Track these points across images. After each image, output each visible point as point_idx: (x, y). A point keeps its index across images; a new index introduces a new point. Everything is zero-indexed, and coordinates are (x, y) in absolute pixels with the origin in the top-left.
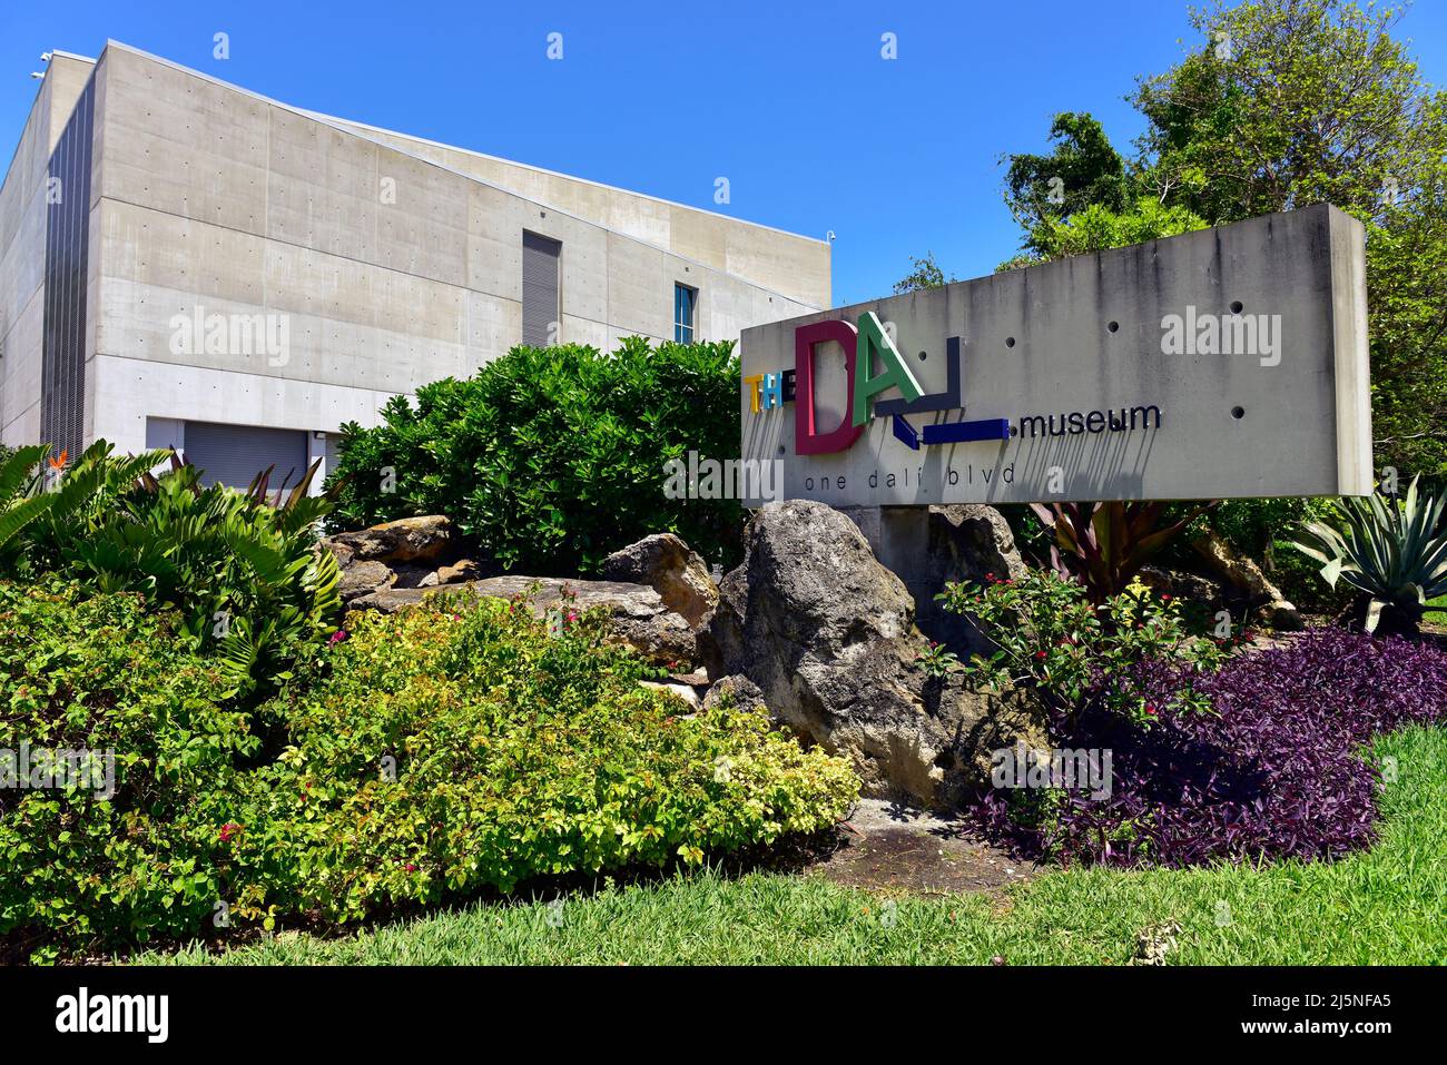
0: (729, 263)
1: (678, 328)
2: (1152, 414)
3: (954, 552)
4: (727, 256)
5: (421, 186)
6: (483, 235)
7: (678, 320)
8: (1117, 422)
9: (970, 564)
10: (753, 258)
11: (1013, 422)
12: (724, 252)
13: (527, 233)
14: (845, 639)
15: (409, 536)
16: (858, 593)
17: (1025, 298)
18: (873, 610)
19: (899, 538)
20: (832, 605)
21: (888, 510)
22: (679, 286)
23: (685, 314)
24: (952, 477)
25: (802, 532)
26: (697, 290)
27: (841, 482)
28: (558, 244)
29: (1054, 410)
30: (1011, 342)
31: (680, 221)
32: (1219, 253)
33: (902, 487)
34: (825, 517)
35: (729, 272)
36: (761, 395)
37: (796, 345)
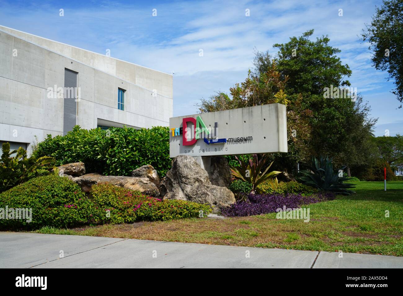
0: (136, 81)
1: (119, 104)
2: (251, 138)
3: (216, 166)
4: (136, 78)
5: (29, 52)
6: (51, 70)
7: (119, 101)
8: (245, 139)
9: (219, 168)
10: (145, 79)
11: (227, 139)
12: (135, 77)
13: (66, 69)
14: (195, 182)
15: (74, 168)
16: (197, 173)
17: (229, 116)
18: (200, 176)
19: (205, 163)
20: (192, 175)
21: (203, 157)
22: (119, 89)
23: (121, 99)
24: (216, 150)
25: (185, 161)
26: (126, 90)
27: (193, 151)
28: (77, 73)
29: (235, 137)
30: (227, 124)
31: (119, 65)
32: (262, 110)
33: (205, 152)
34: (190, 158)
35: (137, 84)
36: (175, 132)
37: (183, 122)
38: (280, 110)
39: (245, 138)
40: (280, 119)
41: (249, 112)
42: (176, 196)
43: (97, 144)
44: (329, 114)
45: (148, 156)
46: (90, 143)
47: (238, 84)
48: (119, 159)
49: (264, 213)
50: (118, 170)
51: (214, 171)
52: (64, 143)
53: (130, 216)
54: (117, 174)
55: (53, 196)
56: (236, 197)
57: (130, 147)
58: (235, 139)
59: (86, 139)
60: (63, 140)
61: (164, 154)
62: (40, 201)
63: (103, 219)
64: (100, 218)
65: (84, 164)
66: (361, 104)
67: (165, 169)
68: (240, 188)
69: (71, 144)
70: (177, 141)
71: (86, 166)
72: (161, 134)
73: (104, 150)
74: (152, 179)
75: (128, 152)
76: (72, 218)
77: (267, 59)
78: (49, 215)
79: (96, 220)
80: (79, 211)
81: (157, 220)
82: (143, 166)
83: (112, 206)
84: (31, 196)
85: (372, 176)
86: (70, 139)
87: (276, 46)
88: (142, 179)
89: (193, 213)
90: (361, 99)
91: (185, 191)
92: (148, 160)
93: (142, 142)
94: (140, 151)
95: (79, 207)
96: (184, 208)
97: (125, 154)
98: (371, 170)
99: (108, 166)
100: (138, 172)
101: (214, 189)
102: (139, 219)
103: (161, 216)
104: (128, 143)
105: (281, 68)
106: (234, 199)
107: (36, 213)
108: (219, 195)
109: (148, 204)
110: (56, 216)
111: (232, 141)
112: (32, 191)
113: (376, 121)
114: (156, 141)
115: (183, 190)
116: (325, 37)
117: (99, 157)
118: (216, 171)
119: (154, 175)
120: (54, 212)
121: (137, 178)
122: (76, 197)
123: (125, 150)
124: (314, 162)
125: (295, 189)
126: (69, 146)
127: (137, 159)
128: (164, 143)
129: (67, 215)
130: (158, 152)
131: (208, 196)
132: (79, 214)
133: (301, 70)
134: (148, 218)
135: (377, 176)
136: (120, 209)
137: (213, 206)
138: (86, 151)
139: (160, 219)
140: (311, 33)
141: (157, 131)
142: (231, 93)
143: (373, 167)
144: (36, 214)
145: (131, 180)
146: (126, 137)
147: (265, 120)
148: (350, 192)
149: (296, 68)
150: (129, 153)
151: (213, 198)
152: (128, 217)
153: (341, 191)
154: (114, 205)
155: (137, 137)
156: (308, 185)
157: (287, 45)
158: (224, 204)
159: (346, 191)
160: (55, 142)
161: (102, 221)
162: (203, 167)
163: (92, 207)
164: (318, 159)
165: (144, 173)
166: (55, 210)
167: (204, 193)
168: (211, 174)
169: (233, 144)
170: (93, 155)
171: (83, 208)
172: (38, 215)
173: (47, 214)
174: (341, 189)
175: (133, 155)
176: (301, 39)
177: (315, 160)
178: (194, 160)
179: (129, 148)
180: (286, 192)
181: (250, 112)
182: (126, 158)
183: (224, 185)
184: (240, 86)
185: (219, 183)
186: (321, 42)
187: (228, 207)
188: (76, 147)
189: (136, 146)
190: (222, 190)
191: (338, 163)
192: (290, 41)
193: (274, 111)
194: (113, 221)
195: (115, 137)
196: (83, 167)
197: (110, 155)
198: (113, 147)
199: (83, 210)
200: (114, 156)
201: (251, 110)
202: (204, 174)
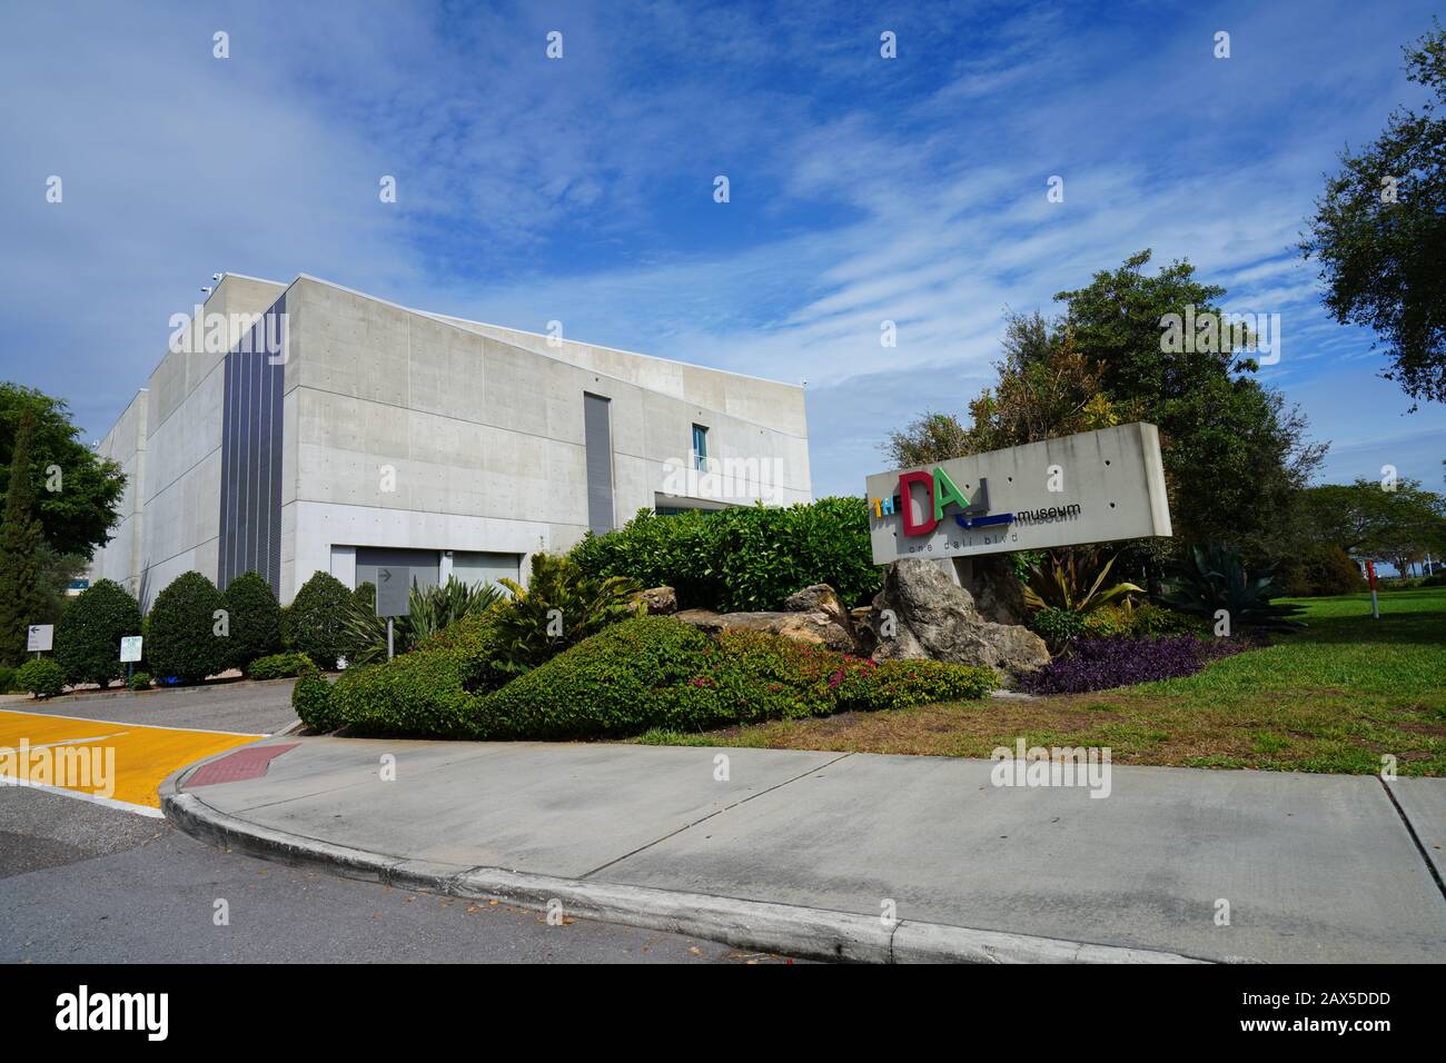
0: (728, 407)
1: (696, 458)
2: (1076, 508)
3: (987, 578)
4: (727, 401)
5: (513, 364)
6: (557, 398)
8: (1062, 512)
9: (994, 582)
10: (746, 400)
11: (1015, 515)
12: (724, 398)
13: (586, 394)
14: (946, 618)
15: (656, 599)
16: (949, 596)
17: (1015, 460)
18: (956, 604)
19: (961, 573)
20: (937, 602)
21: (955, 559)
22: (695, 426)
23: (700, 446)
24: (987, 541)
25: (918, 571)
26: (707, 428)
27: (930, 548)
28: (609, 400)
29: (1034, 508)
30: (1010, 479)
31: (690, 377)
32: (1098, 442)
33: (962, 547)
34: (928, 563)
35: (728, 413)
36: (882, 508)
37: (900, 483)
38: (1145, 439)
39: (1061, 509)
40: (1148, 460)
41: (1065, 449)
42: (903, 650)
43: (700, 544)
44: (1213, 440)
45: (816, 564)
46: (682, 544)
47: (989, 390)
48: (752, 574)
49: (1127, 683)
50: (752, 599)
51: (982, 589)
52: (625, 547)
53: (822, 700)
54: (749, 608)
55: (662, 663)
56: (1050, 648)
57: (776, 546)
58: (1035, 513)
59: (672, 537)
60: (621, 541)
61: (849, 558)
62: (636, 674)
63: (766, 708)
64: (762, 708)
65: (673, 589)
66: (1280, 413)
67: (852, 592)
68: (1059, 626)
69: (639, 549)
70: (887, 526)
71: (677, 593)
72: (838, 515)
73: (716, 559)
74: (833, 616)
75: (771, 557)
76: (706, 709)
77: (1038, 329)
78: (659, 705)
79: (754, 711)
80: (717, 693)
81: (882, 707)
82: (810, 587)
83: (777, 678)
84: (618, 663)
85: (1302, 585)
86: (637, 540)
87: (1062, 296)
88: (814, 616)
89: (960, 689)
90: (1281, 399)
91: (923, 640)
92: (815, 572)
93: (800, 534)
94: (796, 554)
95: (718, 685)
96: (939, 679)
97: (765, 562)
98: (1300, 570)
99: (730, 591)
100: (799, 601)
101: (995, 631)
102: (843, 707)
103: (891, 699)
104: (770, 539)
105: (1081, 345)
106: (1047, 653)
107: (631, 700)
108: (1008, 645)
109: (858, 671)
110: (673, 704)
111: (1026, 518)
112: (617, 653)
113: (1324, 449)
114: (829, 530)
115: (918, 638)
116: (1180, 264)
117: (707, 572)
118: (987, 590)
119: (834, 606)
120: (669, 697)
121: (803, 615)
122: (707, 662)
123: (764, 553)
124: (1194, 557)
125: (1156, 623)
126: (635, 552)
127: (792, 571)
128: (846, 534)
129: (697, 702)
130: (837, 554)
131: (981, 649)
132: (719, 698)
133: (1130, 346)
134: (862, 705)
135: (1316, 585)
136: (797, 686)
137: (997, 670)
138: (676, 562)
139: (887, 704)
140: (1144, 258)
141: (828, 508)
142: (971, 411)
143: (1304, 563)
144: (631, 703)
145: (793, 619)
146: (764, 526)
147: (1108, 463)
148: (1296, 625)
149: (1118, 341)
150: (774, 559)
151: (994, 651)
152: (818, 702)
153: (1275, 623)
154: (783, 677)
155: (789, 525)
156: (1186, 612)
157: (1086, 292)
158: (1023, 666)
159: (1284, 623)
160: (603, 548)
161: (764, 712)
162: (957, 582)
163: (744, 682)
164: (1204, 548)
165: (814, 602)
166: (669, 693)
167: (972, 642)
168: (977, 596)
169: (1031, 524)
170: (693, 569)
171: (726, 685)
172: (636, 705)
173: (653, 701)
174: (1273, 618)
175: (782, 563)
176: (1122, 274)
177: (1196, 551)
178: (937, 568)
179: (774, 549)
180: (1135, 631)
181: (1069, 449)
182: (767, 571)
183: (1011, 620)
184: (993, 394)
185: (998, 616)
186: (1172, 274)
187: (1034, 672)
188: (651, 554)
189: (787, 543)
190: (1015, 634)
191: (1252, 556)
192: (1093, 281)
193: (1131, 440)
194: (787, 714)
195: (741, 528)
196: (672, 597)
197: (731, 568)
198: (736, 549)
199: (727, 690)
200: (742, 568)
201: (1069, 443)
202: (964, 599)
